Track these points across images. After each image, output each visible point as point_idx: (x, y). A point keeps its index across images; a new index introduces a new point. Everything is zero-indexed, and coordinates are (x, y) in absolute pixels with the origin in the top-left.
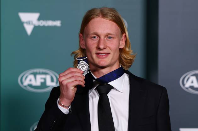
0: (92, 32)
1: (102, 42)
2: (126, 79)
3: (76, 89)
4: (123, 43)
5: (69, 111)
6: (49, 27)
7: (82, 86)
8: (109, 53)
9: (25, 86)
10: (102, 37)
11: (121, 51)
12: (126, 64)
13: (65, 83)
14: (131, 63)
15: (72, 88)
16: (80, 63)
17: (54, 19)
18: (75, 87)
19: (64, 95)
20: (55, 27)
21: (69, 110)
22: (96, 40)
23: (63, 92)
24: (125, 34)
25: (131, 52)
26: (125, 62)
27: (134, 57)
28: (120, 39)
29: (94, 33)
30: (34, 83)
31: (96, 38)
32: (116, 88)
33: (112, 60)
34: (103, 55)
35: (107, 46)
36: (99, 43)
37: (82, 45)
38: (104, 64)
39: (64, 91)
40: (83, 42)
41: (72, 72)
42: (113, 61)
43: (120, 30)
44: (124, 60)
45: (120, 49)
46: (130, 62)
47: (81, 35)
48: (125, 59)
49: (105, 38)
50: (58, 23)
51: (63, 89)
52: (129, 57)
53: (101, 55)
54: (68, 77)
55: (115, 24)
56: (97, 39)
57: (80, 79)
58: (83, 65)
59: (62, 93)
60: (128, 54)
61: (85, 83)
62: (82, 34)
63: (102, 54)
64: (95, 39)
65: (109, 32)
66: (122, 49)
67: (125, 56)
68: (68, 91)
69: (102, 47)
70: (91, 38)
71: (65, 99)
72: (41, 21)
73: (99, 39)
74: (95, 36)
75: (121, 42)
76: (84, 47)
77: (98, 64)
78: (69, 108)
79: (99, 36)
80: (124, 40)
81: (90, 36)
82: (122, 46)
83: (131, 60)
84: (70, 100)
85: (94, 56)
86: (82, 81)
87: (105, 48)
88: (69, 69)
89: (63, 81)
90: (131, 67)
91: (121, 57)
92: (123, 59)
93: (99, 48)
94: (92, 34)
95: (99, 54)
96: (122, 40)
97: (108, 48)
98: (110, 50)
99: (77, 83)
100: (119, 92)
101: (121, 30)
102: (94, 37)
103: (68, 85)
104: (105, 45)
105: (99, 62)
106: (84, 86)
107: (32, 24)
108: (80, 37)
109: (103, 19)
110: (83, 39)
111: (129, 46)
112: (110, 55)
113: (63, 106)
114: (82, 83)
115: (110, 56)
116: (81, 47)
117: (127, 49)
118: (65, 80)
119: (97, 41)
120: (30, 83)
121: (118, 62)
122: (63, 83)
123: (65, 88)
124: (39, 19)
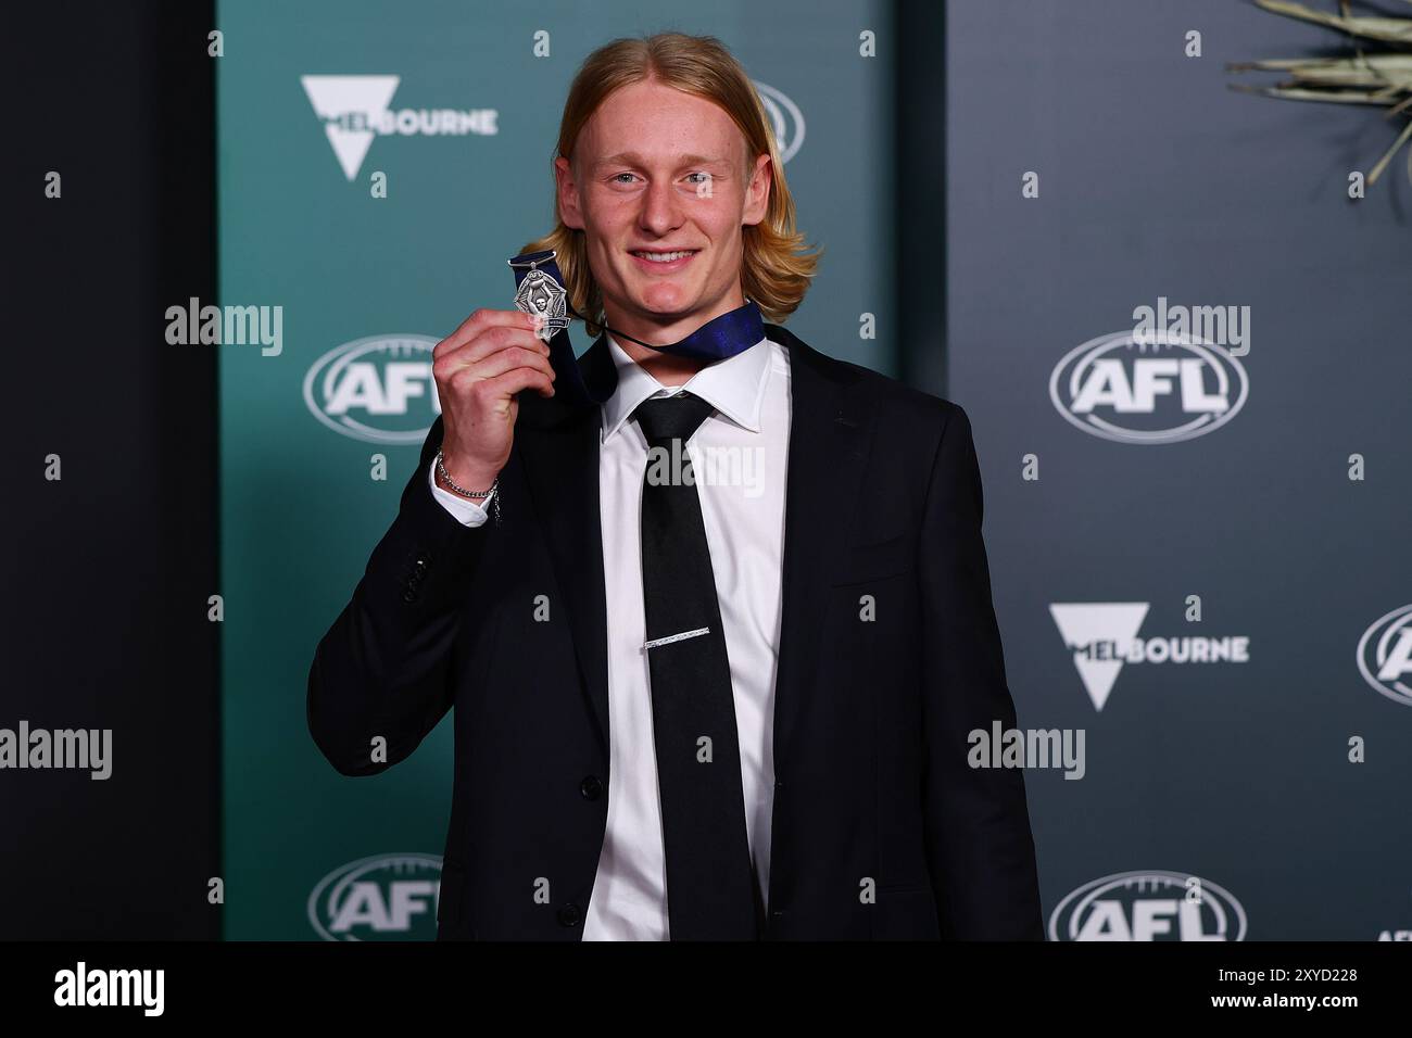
0: (611, 150)
1: (659, 201)
2: (773, 370)
3: (515, 409)
4: (759, 199)
5: (486, 516)
6: (442, 140)
7: (543, 393)
8: (696, 247)
9: (336, 418)
10: (661, 177)
11: (752, 236)
12: (772, 297)
13: (465, 384)
14: (798, 293)
15: (503, 405)
16: (526, 281)
17: (464, 105)
18: (515, 397)
19: (461, 440)
20: (472, 138)
21: (490, 510)
22: (634, 190)
23: (461, 430)
24: (767, 158)
25: (799, 244)
26: (768, 288)
27: (811, 264)
28: (745, 180)
29: (622, 156)
30: (375, 403)
31: (634, 180)
32: (728, 413)
33: (708, 279)
34: (666, 257)
35: (683, 216)
36: (646, 202)
37: (570, 209)
38: (672, 303)
39: (461, 423)
40: (572, 200)
41: (490, 331)
42: (715, 286)
43: (743, 142)
44: (766, 280)
45: (746, 228)
46: (795, 288)
47: (563, 164)
48: (769, 273)
49: (676, 182)
50: (483, 122)
51: (460, 413)
52: (786, 267)
53: (657, 258)
54: (475, 359)
55: (717, 112)
56: (635, 184)
57: (531, 359)
58: (539, 293)
59: (455, 432)
60: (783, 251)
61: (553, 377)
62: (568, 160)
63: (661, 252)
64: (627, 185)
65: (691, 148)
66: (756, 226)
67: (770, 263)
68: (481, 420)
69: (659, 222)
70: (611, 179)
71: (471, 460)
72: (407, 114)
73: (645, 183)
74: (625, 170)
75: (749, 193)
76: (579, 223)
77: (644, 303)
78: (490, 497)
79: (645, 172)
80: (765, 187)
81: (604, 168)
82: (755, 217)
83: (795, 278)
84: (490, 461)
85: (623, 262)
86: (540, 371)
87: (675, 229)
88: (473, 317)
89: (455, 374)
90: (799, 308)
91: (751, 264)
92: (761, 275)
93: (644, 229)
94: (612, 161)
95: (649, 257)
96: (755, 186)
97: (689, 226)
98: (702, 236)
99: (519, 381)
100: (740, 430)
101: (749, 142)
102: (624, 177)
103: (483, 393)
104: (672, 211)
105: (649, 294)
106: (553, 392)
107: (366, 128)
108: (560, 174)
109: (662, 90)
110: (571, 185)
111: (787, 216)
112: (699, 257)
113: (461, 494)
114: (545, 380)
115: (703, 263)
116: (564, 218)
117: (778, 228)
118: (464, 371)
119: (639, 193)
120: (358, 401)
121: (736, 288)
122: (455, 385)
123: (467, 406)
124: (395, 105)
